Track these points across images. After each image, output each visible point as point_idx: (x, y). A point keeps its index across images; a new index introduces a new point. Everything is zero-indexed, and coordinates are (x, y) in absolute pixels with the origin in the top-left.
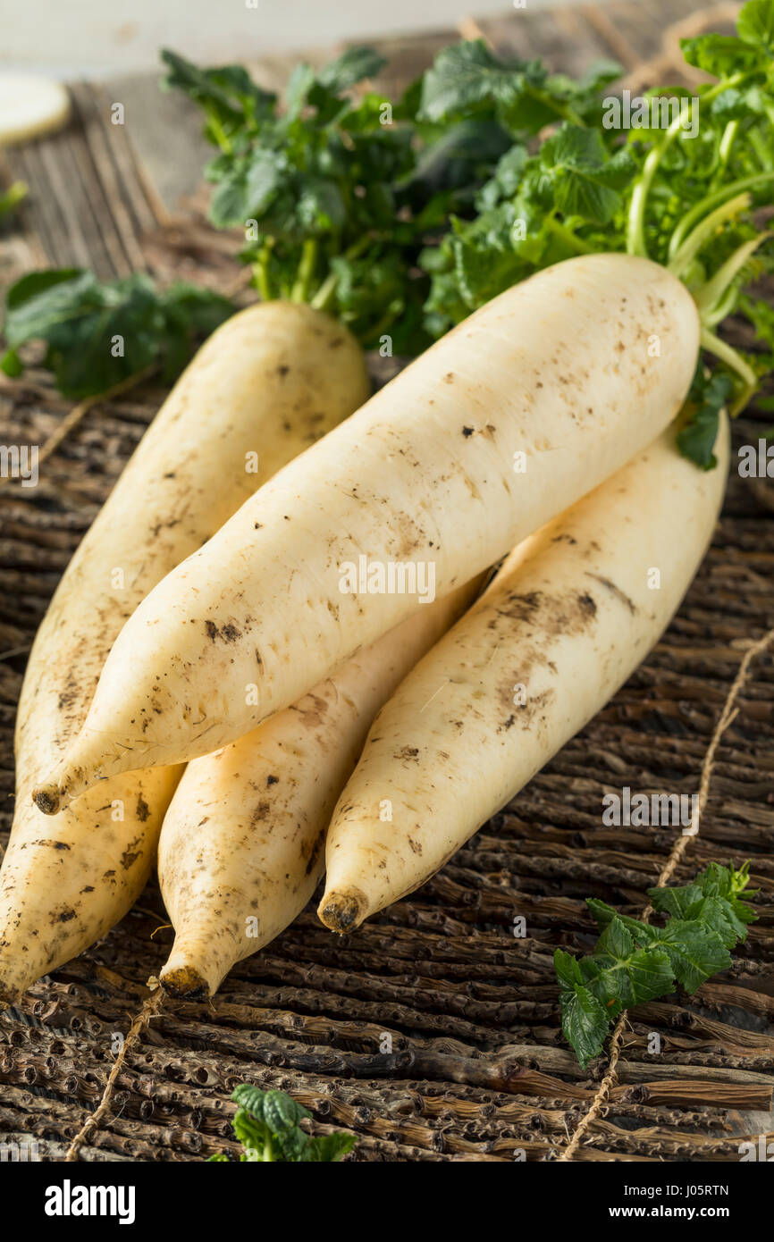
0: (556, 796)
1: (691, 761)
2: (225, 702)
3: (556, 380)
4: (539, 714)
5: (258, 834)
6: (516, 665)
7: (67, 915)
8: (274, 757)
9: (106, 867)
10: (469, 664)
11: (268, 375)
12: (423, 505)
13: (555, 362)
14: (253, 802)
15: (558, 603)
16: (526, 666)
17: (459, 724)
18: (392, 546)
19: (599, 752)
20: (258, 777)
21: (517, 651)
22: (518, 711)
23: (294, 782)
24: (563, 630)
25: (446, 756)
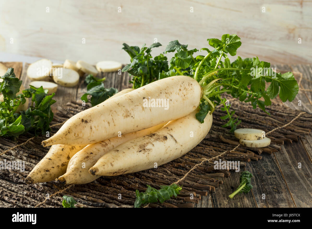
1: (183, 174)
2: (83, 134)
3: (165, 93)
4: (148, 152)
5: (85, 160)
6: (145, 143)
7: (47, 171)
8: (94, 150)
9: (58, 165)
10: (136, 141)
12: (132, 109)
14: (86, 155)
15: (159, 136)
16: (147, 143)
17: (129, 149)
18: (123, 115)
19: (166, 170)
20: (90, 151)
21: (147, 141)
22: (143, 150)
23: (96, 155)
24: (158, 140)
25: (124, 153)
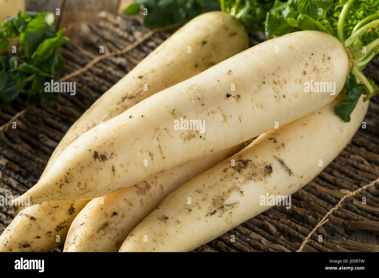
0: (244, 237)
1: (301, 236)
2: (96, 183)
3: (272, 82)
4: (229, 211)
5: (99, 235)
6: (225, 190)
7: (26, 246)
9: (48, 230)
10: (207, 186)
11: (197, 43)
13: (274, 75)
14: (103, 222)
15: (256, 167)
16: (229, 191)
17: (190, 210)
19: (268, 223)
20: (110, 211)
21: (229, 184)
22: (219, 209)
23: (123, 216)
24: (253, 178)
25: (179, 222)
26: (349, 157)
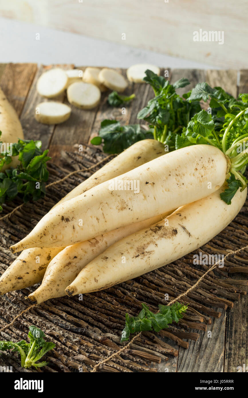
0: (160, 278)
1: (198, 276)
2: (63, 236)
3: (175, 175)
4: (148, 256)
5: (65, 269)
6: (146, 243)
7: (20, 278)
8: (79, 252)
9: (34, 269)
10: (134, 240)
11: (134, 158)
12: (130, 199)
13: (176, 170)
14: (68, 262)
15: (166, 230)
16: (148, 244)
17: (122, 254)
18: (118, 208)
19: (177, 269)
20: (72, 256)
21: (148, 239)
22: (141, 254)
23: (81, 259)
24: (164, 237)
25: (115, 261)
26: (235, 231)
